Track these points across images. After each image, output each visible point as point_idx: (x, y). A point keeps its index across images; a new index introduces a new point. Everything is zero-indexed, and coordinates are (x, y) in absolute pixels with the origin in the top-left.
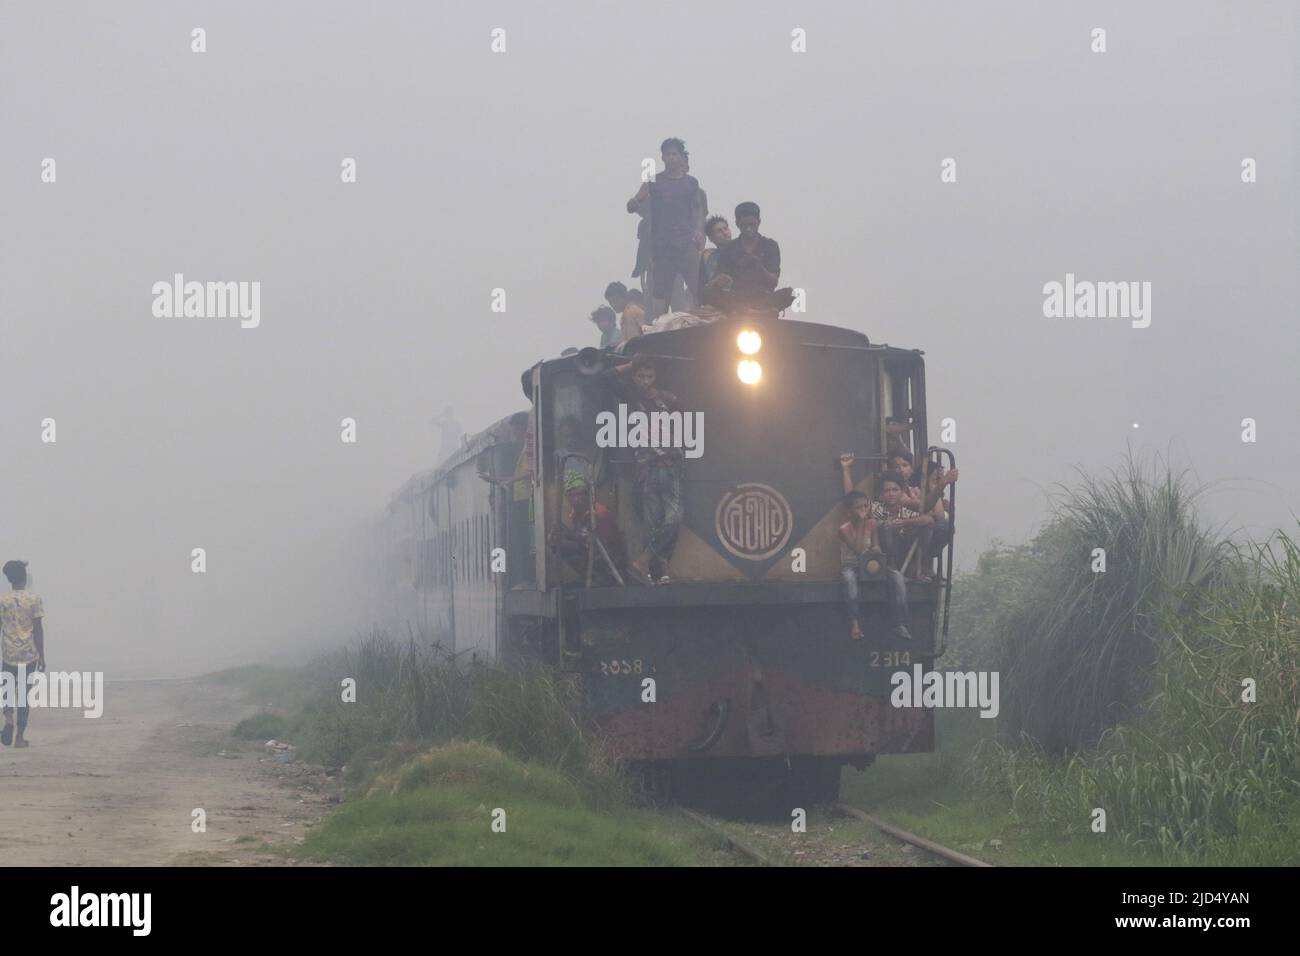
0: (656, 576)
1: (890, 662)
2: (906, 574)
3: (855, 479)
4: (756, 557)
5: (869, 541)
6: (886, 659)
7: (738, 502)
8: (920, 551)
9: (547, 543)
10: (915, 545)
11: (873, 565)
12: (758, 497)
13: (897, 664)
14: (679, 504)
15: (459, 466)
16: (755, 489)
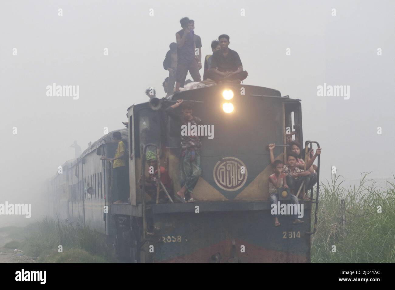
0: (187, 199)
1: (292, 236)
2: (299, 197)
3: (275, 155)
4: (231, 190)
5: (282, 182)
6: (289, 235)
7: (223, 166)
8: (305, 186)
9: (137, 184)
10: (302, 184)
11: (285, 193)
12: (232, 163)
13: (294, 237)
14: (199, 167)
15: (88, 154)
16: (230, 160)
